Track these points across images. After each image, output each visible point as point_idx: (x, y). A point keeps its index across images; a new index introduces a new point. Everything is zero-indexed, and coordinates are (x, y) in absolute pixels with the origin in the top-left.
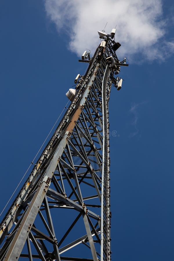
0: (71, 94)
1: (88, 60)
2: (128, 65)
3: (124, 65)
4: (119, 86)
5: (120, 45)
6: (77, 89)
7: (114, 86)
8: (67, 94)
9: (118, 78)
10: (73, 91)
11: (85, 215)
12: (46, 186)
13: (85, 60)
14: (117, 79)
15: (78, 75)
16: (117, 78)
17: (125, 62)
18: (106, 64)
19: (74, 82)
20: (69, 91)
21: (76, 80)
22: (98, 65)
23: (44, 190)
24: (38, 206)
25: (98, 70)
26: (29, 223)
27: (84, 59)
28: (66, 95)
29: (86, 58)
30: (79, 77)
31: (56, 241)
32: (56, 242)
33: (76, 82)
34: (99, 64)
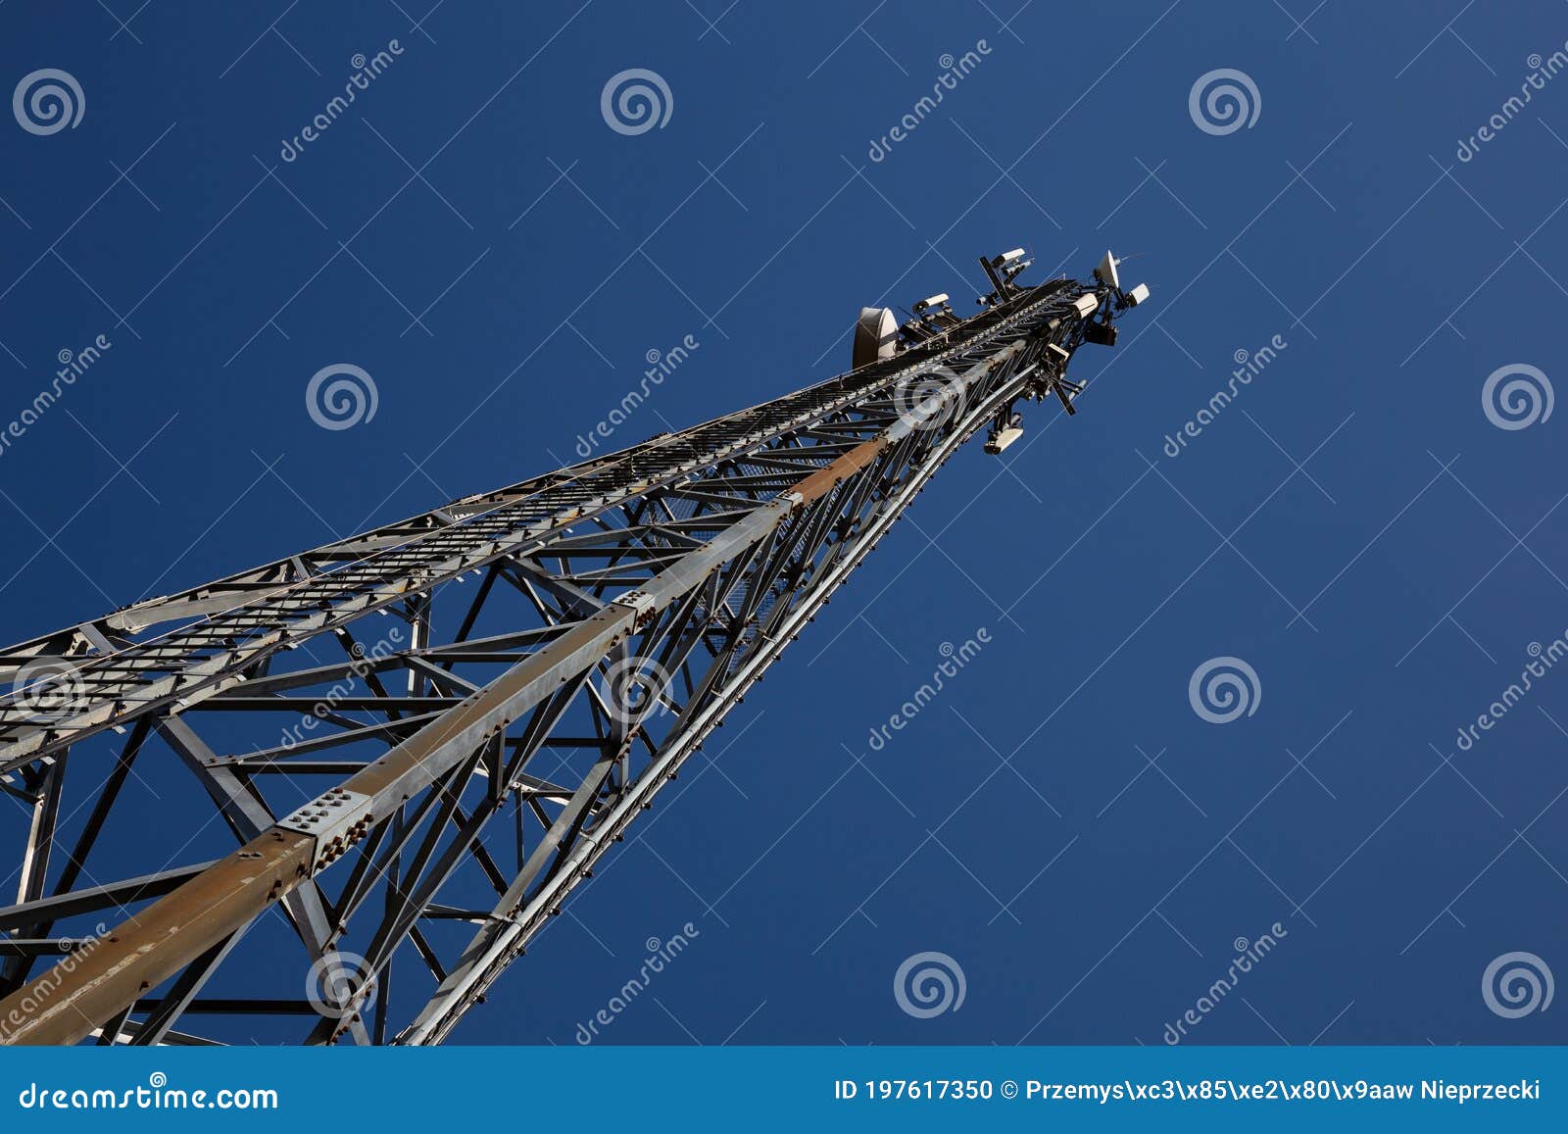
0: (876, 323)
1: (1002, 279)
2: (1074, 412)
3: (1065, 400)
4: (998, 444)
5: (1112, 344)
6: (905, 334)
7: (989, 431)
8: (869, 311)
9: (1017, 417)
10: (889, 324)
11: (611, 762)
12: (627, 629)
13: (999, 272)
14: (1013, 421)
15: (943, 297)
16: (1015, 414)
17: (1073, 394)
18: (1035, 360)
19: (917, 302)
20: (881, 312)
21: (925, 305)
22: (1020, 345)
23: (616, 638)
24: (565, 676)
25: (1005, 362)
26: (508, 713)
27: (996, 266)
28: (861, 310)
29: (1004, 270)
30: (940, 304)
31: (503, 800)
32: (501, 803)
33: (920, 307)
34: (1027, 345)
